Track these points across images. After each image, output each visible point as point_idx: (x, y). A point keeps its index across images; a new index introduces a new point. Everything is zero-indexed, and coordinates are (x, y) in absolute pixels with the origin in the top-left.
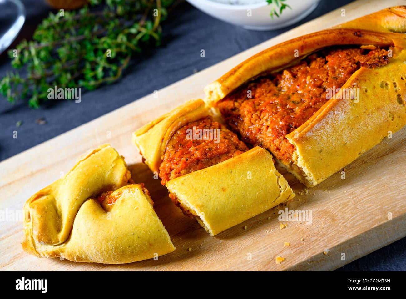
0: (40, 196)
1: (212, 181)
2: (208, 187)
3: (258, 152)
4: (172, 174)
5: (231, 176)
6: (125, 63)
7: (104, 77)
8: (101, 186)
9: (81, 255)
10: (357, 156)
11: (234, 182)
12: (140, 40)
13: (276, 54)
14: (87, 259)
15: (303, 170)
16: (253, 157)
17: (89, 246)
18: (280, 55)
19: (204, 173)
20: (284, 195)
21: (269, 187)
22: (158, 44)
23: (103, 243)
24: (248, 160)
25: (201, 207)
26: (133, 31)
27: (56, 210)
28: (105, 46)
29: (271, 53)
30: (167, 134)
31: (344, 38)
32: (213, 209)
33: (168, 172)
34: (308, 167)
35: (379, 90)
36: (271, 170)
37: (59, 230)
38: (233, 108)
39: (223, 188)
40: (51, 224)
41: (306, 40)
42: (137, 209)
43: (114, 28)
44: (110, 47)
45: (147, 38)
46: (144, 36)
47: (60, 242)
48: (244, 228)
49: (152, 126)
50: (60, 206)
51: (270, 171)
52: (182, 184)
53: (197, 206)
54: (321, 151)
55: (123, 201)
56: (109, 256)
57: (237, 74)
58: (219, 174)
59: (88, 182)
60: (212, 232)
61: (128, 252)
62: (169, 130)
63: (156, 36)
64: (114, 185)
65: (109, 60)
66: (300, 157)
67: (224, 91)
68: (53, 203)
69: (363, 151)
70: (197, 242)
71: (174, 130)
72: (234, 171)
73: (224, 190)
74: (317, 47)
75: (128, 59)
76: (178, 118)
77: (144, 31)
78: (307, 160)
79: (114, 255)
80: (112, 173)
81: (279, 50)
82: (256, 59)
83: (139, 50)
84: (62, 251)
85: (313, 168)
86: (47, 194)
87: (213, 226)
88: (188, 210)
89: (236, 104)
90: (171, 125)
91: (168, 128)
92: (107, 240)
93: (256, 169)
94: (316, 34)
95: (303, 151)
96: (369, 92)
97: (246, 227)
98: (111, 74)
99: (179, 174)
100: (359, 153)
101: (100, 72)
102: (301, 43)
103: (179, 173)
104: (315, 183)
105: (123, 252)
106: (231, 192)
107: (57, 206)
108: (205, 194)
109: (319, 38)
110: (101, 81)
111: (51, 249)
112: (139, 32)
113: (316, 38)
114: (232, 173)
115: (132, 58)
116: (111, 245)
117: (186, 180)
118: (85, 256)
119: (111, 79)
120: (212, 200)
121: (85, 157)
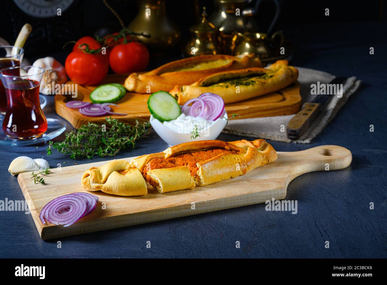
0: (93, 168)
1: (166, 172)
6: (118, 151)
7: (107, 153)
8: (120, 169)
9: (110, 189)
10: (220, 180)
11: (175, 174)
12: (126, 143)
13: (194, 143)
14: (111, 191)
15: (200, 178)
16: (183, 168)
17: (114, 184)
18: (196, 145)
20: (192, 184)
21: (187, 179)
22: (133, 147)
23: (121, 183)
26: (124, 139)
27: (100, 174)
28: (111, 141)
29: (192, 143)
30: (148, 159)
31: (222, 144)
32: (165, 181)
34: (202, 176)
35: (232, 159)
37: (101, 179)
38: (174, 160)
40: (98, 177)
41: (207, 142)
42: (136, 175)
43: (115, 136)
44: (113, 142)
45: (130, 143)
46: (128, 142)
47: (102, 183)
48: (174, 193)
50: (102, 173)
51: (188, 174)
52: (155, 172)
53: (160, 179)
54: (208, 172)
55: (130, 172)
56: (122, 189)
57: (178, 147)
58: (169, 170)
60: (162, 191)
61: (130, 189)
62: (149, 158)
63: (133, 144)
65: (112, 146)
66: (200, 171)
67: (172, 151)
68: (99, 171)
69: (223, 178)
70: (155, 195)
71: (151, 158)
72: (175, 171)
73: (170, 176)
74: (211, 146)
75: (119, 149)
77: (129, 140)
78: (203, 173)
79: (124, 189)
80: (125, 166)
81: (196, 142)
82: (187, 144)
83: (125, 147)
84: (102, 186)
85: (204, 177)
86: (96, 168)
87: (164, 187)
88: (154, 181)
89: (175, 158)
91: (149, 157)
92: (123, 182)
93: (183, 172)
94: (211, 141)
95: (202, 169)
96: (229, 159)
97: (175, 193)
98: (111, 152)
100: (221, 179)
101: (106, 151)
102: (205, 142)
104: (204, 183)
105: (128, 188)
106: (173, 177)
107: (100, 173)
108: (163, 176)
109: (212, 142)
110: (106, 154)
111: (97, 185)
112: (126, 140)
113: (211, 142)
115: (120, 151)
116: (124, 185)
118: (111, 189)
119: (111, 155)
120: (165, 178)
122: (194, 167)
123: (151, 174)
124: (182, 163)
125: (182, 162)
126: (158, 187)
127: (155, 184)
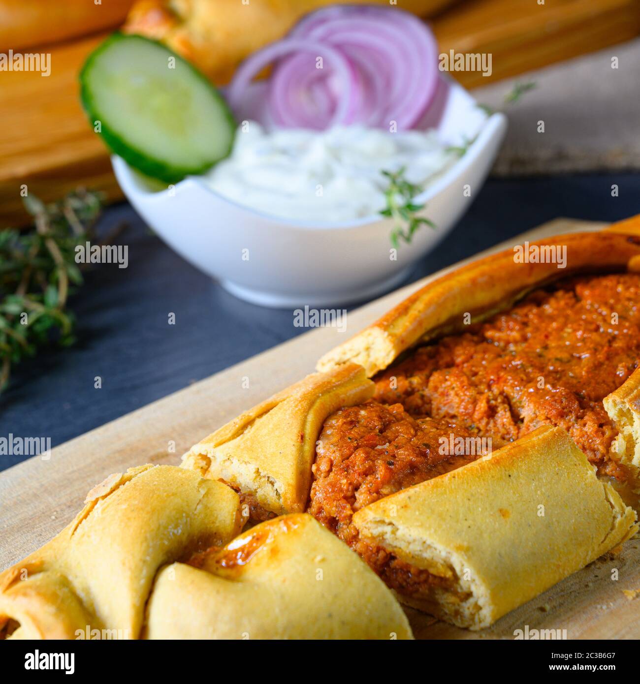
1: (472, 495)
2: (469, 509)
3: (555, 434)
4: (361, 496)
5: (511, 484)
8: (185, 536)
16: (548, 444)
19: (450, 479)
20: (620, 526)
21: (593, 506)
22: (70, 342)
24: (538, 451)
25: (467, 551)
31: (611, 247)
33: (349, 494)
36: (587, 470)
38: (409, 389)
39: (501, 510)
42: (323, 560)
48: (543, 608)
49: (250, 423)
51: (587, 474)
52: (405, 507)
53: (459, 548)
55: (274, 552)
57: (413, 313)
58: (484, 480)
59: (159, 525)
60: (487, 618)
63: (66, 322)
64: (215, 533)
67: (393, 346)
72: (514, 473)
73: (503, 513)
76: (320, 395)
81: (486, 268)
86: (40, 568)
89: (416, 380)
90: (310, 408)
93: (559, 469)
99: (377, 495)
103: (378, 492)
106: (521, 518)
107: (80, 594)
108: (466, 524)
114: (512, 477)
117: (413, 498)
120: (485, 535)
121: (108, 490)
122: (572, 417)
123: (388, 529)
124: (482, 406)
125: (475, 402)
126: (447, 600)
127: (426, 581)
